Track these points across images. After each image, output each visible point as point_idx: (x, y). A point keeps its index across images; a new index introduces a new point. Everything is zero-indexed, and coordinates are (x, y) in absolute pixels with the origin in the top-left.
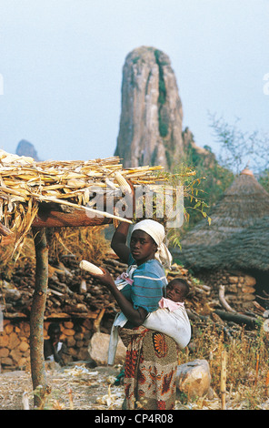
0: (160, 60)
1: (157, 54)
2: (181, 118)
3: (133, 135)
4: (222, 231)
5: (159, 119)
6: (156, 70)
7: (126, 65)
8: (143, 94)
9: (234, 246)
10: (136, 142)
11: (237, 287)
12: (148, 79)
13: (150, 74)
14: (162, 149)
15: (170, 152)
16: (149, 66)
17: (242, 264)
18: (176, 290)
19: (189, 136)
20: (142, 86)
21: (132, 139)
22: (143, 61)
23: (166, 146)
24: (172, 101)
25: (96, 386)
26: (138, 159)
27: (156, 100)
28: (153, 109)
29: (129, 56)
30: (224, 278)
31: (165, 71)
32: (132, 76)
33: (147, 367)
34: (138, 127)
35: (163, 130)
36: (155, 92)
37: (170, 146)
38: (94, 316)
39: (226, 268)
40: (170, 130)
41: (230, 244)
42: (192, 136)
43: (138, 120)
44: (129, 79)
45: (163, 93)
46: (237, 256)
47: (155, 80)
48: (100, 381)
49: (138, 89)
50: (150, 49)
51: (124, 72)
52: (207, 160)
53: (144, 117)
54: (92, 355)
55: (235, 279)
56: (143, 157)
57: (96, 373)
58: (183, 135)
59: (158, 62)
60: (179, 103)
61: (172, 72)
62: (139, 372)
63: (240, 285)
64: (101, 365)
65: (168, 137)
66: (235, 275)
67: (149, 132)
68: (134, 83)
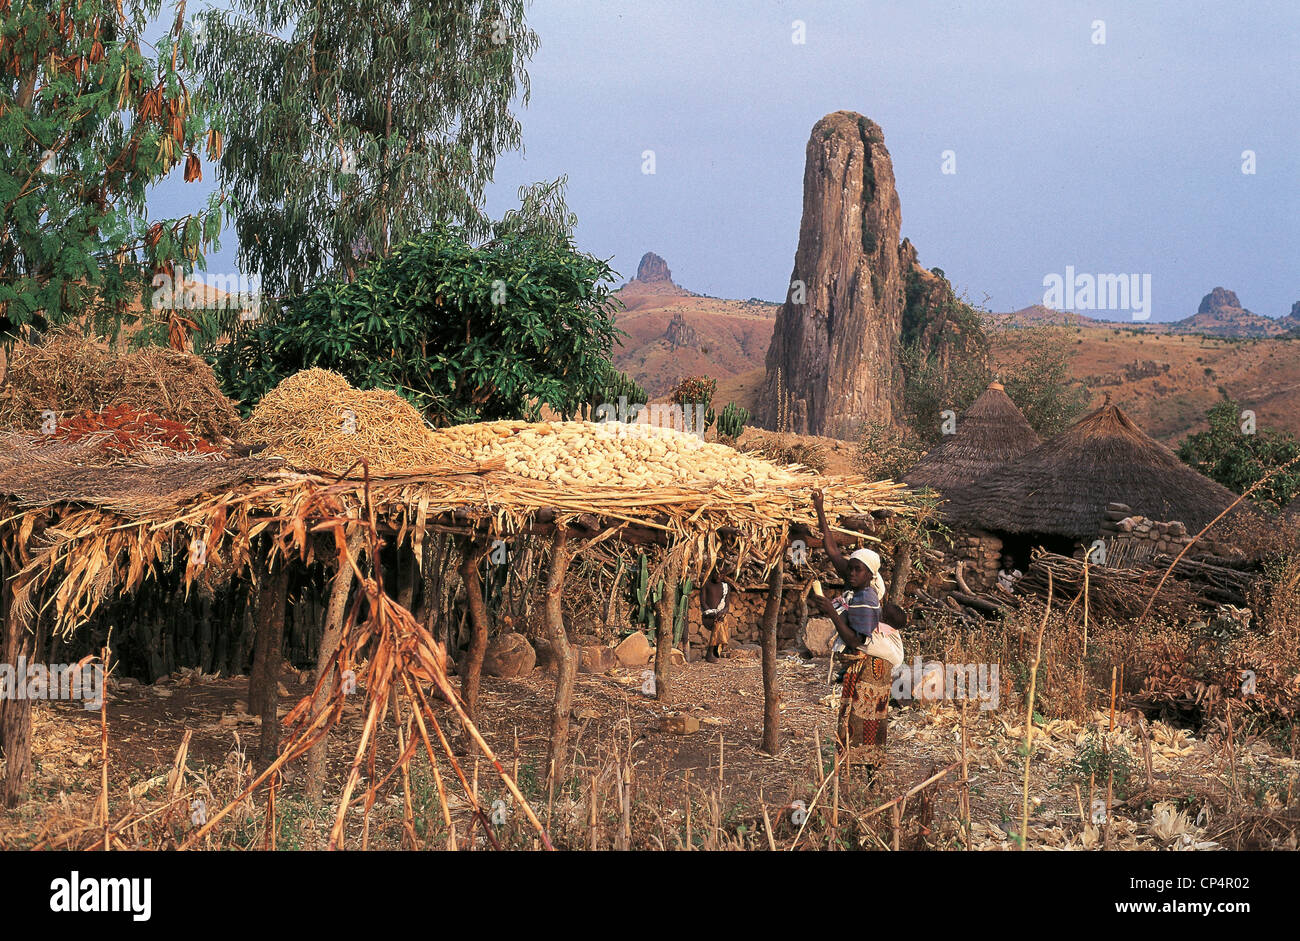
0: (868, 133)
1: (863, 123)
2: (898, 226)
3: (821, 251)
4: (960, 466)
5: (863, 227)
6: (859, 150)
7: (813, 141)
8: (839, 186)
9: (976, 497)
10: (826, 261)
11: (978, 551)
12: (848, 164)
13: (851, 156)
14: (866, 272)
15: (879, 278)
16: (849, 144)
17: (984, 523)
18: (892, 616)
19: (909, 252)
20: (837, 175)
21: (819, 257)
22: (840, 135)
23: (872, 268)
24: (884, 198)
25: (816, 683)
26: (829, 287)
27: (858, 196)
28: (855, 210)
29: (818, 127)
30: (962, 538)
31: (875, 152)
32: (823, 159)
33: (863, 688)
34: (830, 237)
35: (868, 244)
36: (857, 183)
37: (880, 269)
38: (801, 587)
39: (964, 527)
40: (879, 244)
41: (970, 493)
42: (914, 253)
43: (829, 228)
44: (818, 163)
45: (870, 185)
46: (979, 512)
47: (857, 165)
48: (819, 676)
49: (830, 177)
50: (852, 116)
51: (809, 153)
52: (936, 291)
53: (840, 222)
54: (807, 644)
55: (976, 541)
56: (835, 283)
57: (813, 666)
58: (899, 252)
59: (863, 137)
60: (895, 201)
61: (886, 153)
62: (855, 691)
63: (982, 549)
64: (818, 656)
65: (877, 254)
66: (976, 537)
67: (847, 246)
68: (825, 170)
